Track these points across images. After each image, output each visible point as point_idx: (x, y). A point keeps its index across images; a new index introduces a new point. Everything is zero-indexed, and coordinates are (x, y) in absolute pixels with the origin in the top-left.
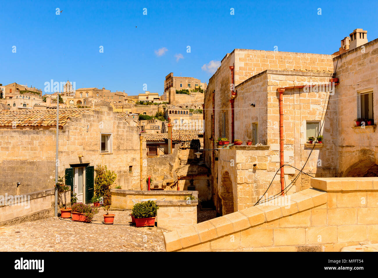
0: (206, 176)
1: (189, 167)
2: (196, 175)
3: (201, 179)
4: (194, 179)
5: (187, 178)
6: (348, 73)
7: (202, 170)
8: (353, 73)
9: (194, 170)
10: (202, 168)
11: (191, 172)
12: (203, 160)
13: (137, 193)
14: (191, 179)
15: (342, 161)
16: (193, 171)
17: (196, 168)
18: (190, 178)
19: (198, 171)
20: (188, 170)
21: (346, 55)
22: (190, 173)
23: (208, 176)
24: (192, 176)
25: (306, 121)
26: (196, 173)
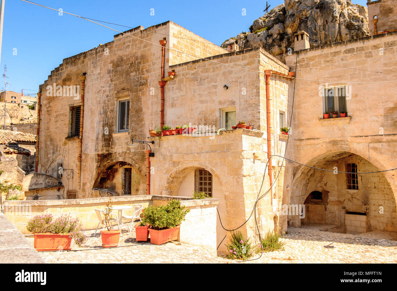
0: (56, 190)
1: (32, 177)
2: (42, 189)
3: (49, 195)
4: (39, 195)
5: (29, 194)
6: (308, 69)
7: (50, 183)
8: (316, 69)
9: (40, 183)
10: (51, 180)
11: (36, 184)
12: (34, 170)
13: (67, 204)
14: (35, 195)
15: (300, 155)
16: (38, 183)
17: (42, 179)
18: (34, 193)
19: (46, 183)
20: (31, 182)
21: (307, 51)
22: (34, 187)
23: (59, 190)
24: (37, 190)
25: (280, 111)
26: (43, 186)
